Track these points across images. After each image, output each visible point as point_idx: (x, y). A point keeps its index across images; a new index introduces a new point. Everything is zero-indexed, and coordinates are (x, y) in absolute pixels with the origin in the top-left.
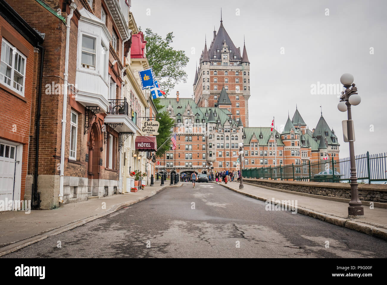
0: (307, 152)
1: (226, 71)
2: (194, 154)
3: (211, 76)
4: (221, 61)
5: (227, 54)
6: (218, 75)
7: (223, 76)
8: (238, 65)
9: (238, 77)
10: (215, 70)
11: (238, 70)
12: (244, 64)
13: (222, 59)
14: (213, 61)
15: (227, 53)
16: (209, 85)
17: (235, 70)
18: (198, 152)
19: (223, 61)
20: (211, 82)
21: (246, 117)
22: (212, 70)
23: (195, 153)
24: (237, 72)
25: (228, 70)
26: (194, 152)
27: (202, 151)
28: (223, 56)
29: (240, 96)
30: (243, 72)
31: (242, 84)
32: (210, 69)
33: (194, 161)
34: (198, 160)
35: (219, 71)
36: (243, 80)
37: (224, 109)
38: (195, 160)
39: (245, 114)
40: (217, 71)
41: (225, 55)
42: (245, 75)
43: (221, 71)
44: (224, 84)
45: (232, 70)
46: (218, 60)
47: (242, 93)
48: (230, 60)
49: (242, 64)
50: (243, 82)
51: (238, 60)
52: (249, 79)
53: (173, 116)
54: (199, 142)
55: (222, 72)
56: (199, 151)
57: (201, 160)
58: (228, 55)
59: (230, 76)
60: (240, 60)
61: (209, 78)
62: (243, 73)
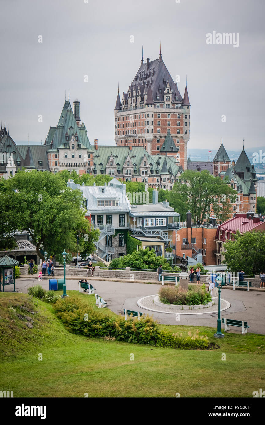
0: (240, 197)
1: (169, 114)
3: (154, 119)
4: (164, 103)
5: (169, 96)
6: (161, 118)
7: (166, 119)
8: (180, 108)
9: (179, 120)
10: (158, 113)
11: (180, 113)
12: (186, 107)
13: (165, 100)
14: (157, 102)
15: (170, 94)
16: (153, 129)
17: (177, 113)
19: (166, 103)
20: (154, 125)
21: (185, 160)
22: (156, 113)
24: (178, 115)
25: (171, 113)
28: (165, 97)
29: (180, 139)
30: (184, 115)
31: (183, 127)
32: (154, 112)
35: (163, 113)
36: (184, 123)
37: (171, 156)
39: (184, 158)
40: (160, 114)
41: (168, 96)
42: (186, 118)
43: (164, 113)
44: (166, 127)
45: (174, 113)
46: (161, 101)
47: (182, 136)
48: (173, 102)
49: (184, 107)
50: (184, 125)
51: (180, 102)
52: (189, 123)
53: (131, 168)
55: (165, 115)
58: (171, 96)
59: (173, 120)
60: (182, 102)
61: (153, 121)
62: (184, 117)
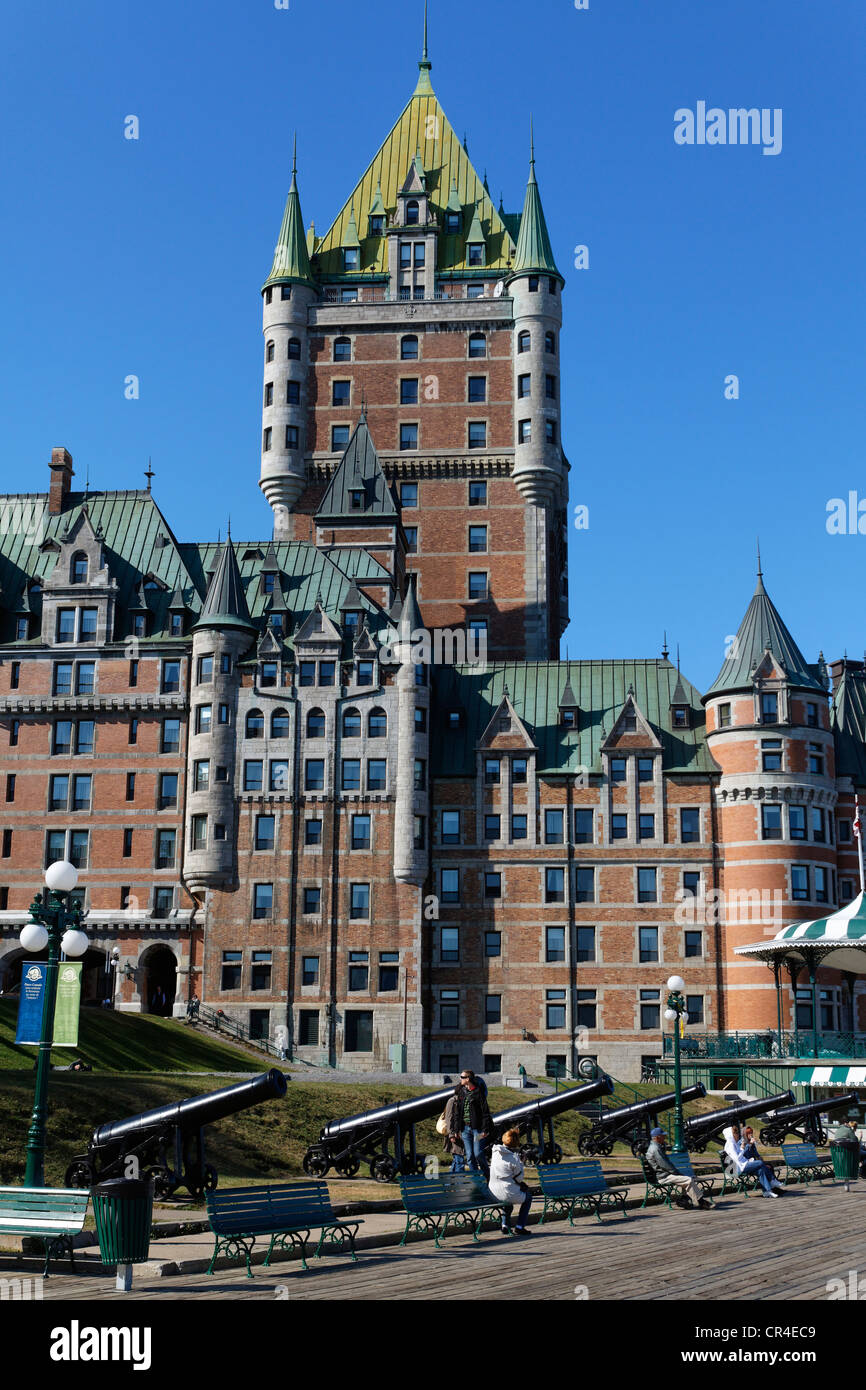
1: (408, 331)
2: (103, 832)
3: (311, 370)
4: (385, 280)
6: (359, 359)
7: (390, 366)
10: (338, 334)
13: (393, 262)
14: (341, 283)
15: (424, 226)
17: (466, 324)
18: (131, 819)
19: (402, 278)
20: (310, 404)
22: (319, 336)
23: (106, 826)
25: (422, 326)
26: (104, 820)
27: (151, 811)
29: (490, 481)
32: (310, 329)
33: (103, 878)
34: (126, 871)
35: (367, 333)
38: (104, 871)
40: (352, 336)
43: (376, 333)
44: (390, 410)
45: (443, 325)
47: (503, 460)
51: (496, 271)
54: (136, 754)
56: (131, 812)
57: (143, 871)
59: (433, 365)
60: (505, 269)
61: (300, 378)
